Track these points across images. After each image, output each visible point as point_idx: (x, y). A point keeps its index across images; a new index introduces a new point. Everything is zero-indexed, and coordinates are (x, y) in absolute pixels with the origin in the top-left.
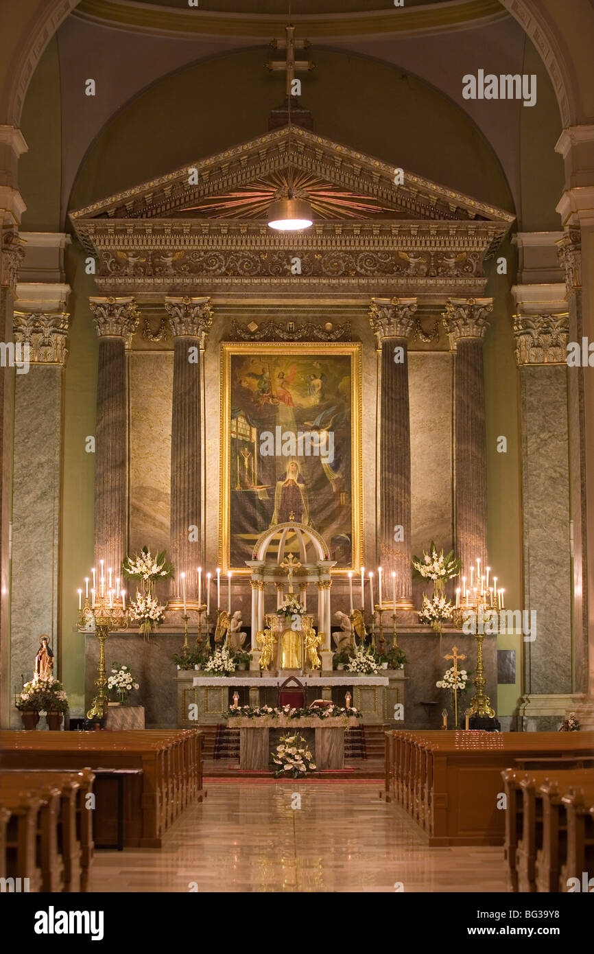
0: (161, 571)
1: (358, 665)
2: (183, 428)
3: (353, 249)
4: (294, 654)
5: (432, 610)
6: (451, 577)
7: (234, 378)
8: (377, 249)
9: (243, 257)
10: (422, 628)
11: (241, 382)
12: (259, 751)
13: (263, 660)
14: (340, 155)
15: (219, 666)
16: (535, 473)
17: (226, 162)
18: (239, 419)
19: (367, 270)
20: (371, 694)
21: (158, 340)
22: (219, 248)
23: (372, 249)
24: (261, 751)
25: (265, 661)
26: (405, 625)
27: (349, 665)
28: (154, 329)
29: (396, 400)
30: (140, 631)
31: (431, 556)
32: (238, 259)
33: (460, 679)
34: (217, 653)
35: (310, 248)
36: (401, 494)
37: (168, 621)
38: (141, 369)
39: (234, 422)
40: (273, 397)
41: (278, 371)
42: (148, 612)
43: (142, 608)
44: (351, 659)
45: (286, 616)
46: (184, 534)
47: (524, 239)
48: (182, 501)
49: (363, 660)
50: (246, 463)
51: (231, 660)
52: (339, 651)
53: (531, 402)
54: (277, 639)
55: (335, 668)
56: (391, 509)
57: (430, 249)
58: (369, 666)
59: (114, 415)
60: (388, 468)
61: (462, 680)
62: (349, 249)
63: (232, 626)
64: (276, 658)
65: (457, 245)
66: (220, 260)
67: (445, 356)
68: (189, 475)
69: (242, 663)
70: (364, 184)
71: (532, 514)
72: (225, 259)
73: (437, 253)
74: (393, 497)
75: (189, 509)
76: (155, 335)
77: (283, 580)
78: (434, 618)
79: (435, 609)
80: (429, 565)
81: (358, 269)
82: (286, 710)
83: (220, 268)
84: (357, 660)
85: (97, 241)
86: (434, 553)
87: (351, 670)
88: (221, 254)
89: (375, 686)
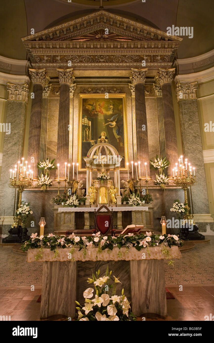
0: (52, 166)
1: (133, 202)
2: (62, 114)
3: (124, 54)
4: (105, 197)
5: (160, 180)
6: (166, 167)
7: (83, 106)
8: (132, 54)
9: (85, 57)
10: (157, 187)
11: (86, 107)
12: (64, 289)
13: (91, 200)
14: (119, 21)
15: (71, 203)
16: (188, 135)
17: (79, 23)
18: (85, 119)
19: (129, 61)
20: (140, 215)
21: (58, 94)
22: (76, 54)
23: (131, 54)
24: (67, 289)
25: (92, 200)
26: (150, 185)
27: (129, 202)
28: (57, 91)
29: (141, 103)
30: (42, 189)
31: (157, 160)
32: (83, 58)
33: (181, 207)
34: (71, 197)
35: (109, 54)
36: (145, 136)
37: (53, 185)
38: (52, 103)
39: (83, 120)
40: (96, 112)
41: (98, 103)
42: (45, 182)
43: (43, 180)
44: (129, 199)
45: (101, 180)
46: (61, 152)
47: (179, 62)
48: (61, 140)
49: (135, 199)
50: (87, 133)
51: (77, 200)
52: (124, 197)
53: (185, 112)
54: (97, 190)
55: (122, 203)
56: (141, 142)
57: (151, 54)
58: (138, 202)
59: (37, 109)
60: (140, 127)
61: (182, 208)
62: (122, 54)
63: (79, 186)
64: (97, 199)
65: (161, 52)
66: (77, 58)
67: (154, 98)
68: (64, 130)
69: (82, 201)
70: (127, 33)
71: (188, 149)
72: (79, 58)
73: (154, 56)
74: (142, 137)
75: (63, 142)
76: (57, 92)
77: (100, 168)
78: (161, 183)
79: (161, 179)
80: (156, 163)
81: (126, 61)
82: (96, 240)
83: (77, 60)
84: (132, 199)
85: (33, 51)
86: (158, 159)
87: (130, 204)
88: (77, 56)
89: (142, 211)
